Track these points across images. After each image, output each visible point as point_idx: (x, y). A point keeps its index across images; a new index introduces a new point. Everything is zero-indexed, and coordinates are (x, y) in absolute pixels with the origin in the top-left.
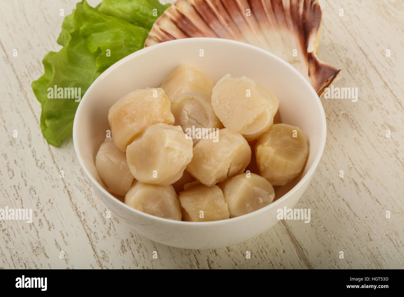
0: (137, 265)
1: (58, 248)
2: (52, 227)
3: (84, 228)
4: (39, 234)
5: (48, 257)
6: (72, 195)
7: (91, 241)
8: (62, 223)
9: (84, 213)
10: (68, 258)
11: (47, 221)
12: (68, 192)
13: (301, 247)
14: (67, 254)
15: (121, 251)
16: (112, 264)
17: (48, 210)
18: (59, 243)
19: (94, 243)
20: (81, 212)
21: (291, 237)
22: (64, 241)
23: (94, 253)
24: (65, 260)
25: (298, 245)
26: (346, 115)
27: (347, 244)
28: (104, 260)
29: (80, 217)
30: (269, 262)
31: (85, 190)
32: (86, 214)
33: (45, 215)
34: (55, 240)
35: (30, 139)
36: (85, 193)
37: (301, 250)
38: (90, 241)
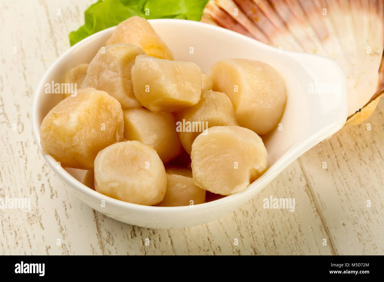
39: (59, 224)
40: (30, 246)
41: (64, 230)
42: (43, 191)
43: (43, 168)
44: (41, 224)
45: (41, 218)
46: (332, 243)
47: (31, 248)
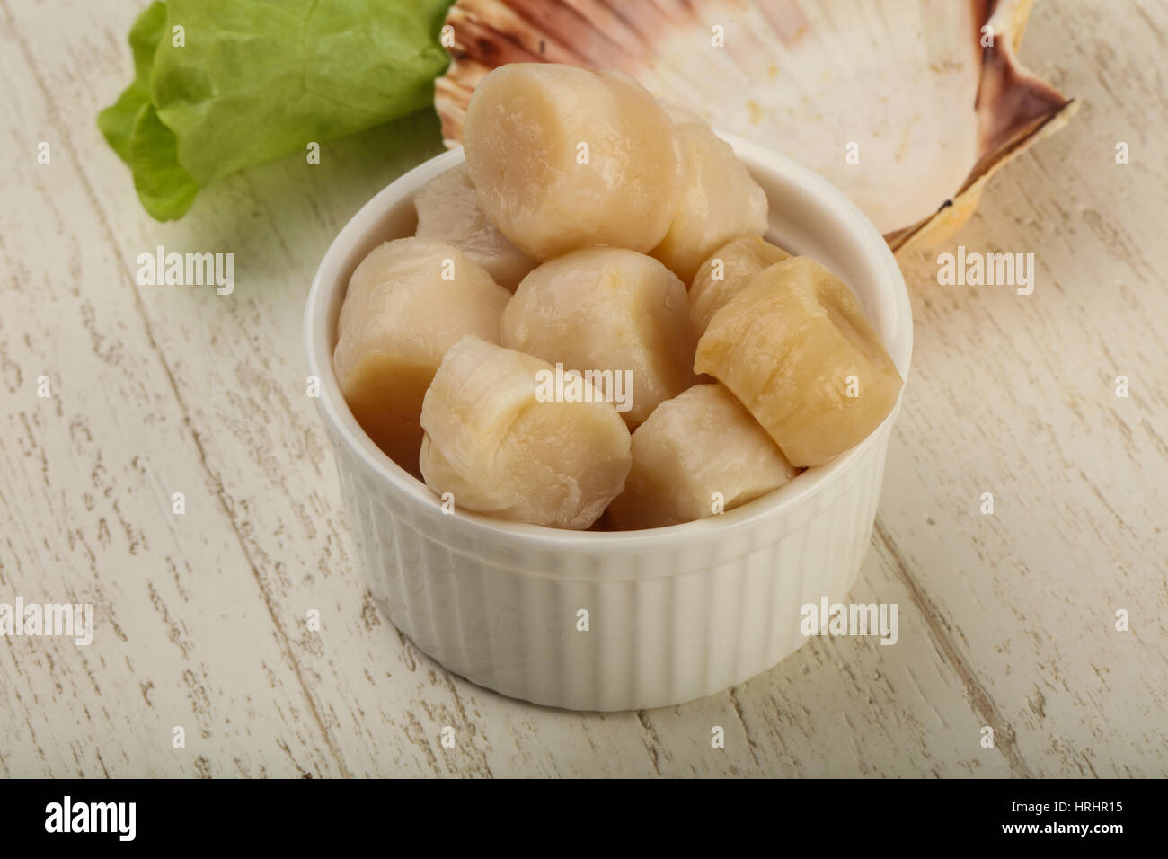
0: (411, 666)
1: (157, 608)
2: (141, 543)
3: (245, 549)
4: (99, 565)
5: (124, 636)
6: (206, 447)
7: (266, 589)
8: (172, 531)
9: (243, 502)
10: (188, 642)
11: (123, 523)
12: (196, 436)
13: (944, 622)
14: (185, 629)
15: (362, 623)
16: (331, 663)
17: (130, 490)
18: (160, 593)
19: (275, 597)
20: (237, 498)
21: (915, 590)
22: (178, 587)
23: (273, 627)
24: (181, 646)
25: (937, 615)
26: (1093, 217)
27: (1093, 614)
28: (305, 649)
29: (231, 514)
30: (841, 666)
31: (248, 432)
32: (251, 507)
33: (120, 505)
34: (150, 585)
35: (76, 272)
36: (251, 441)
37: (947, 632)
38: (262, 588)
39: (165, 620)
40: (97, 689)
41: (183, 633)
42: (105, 538)
43: (95, 475)
44: (116, 627)
45: (114, 609)
46: (910, 575)
47: (100, 694)
